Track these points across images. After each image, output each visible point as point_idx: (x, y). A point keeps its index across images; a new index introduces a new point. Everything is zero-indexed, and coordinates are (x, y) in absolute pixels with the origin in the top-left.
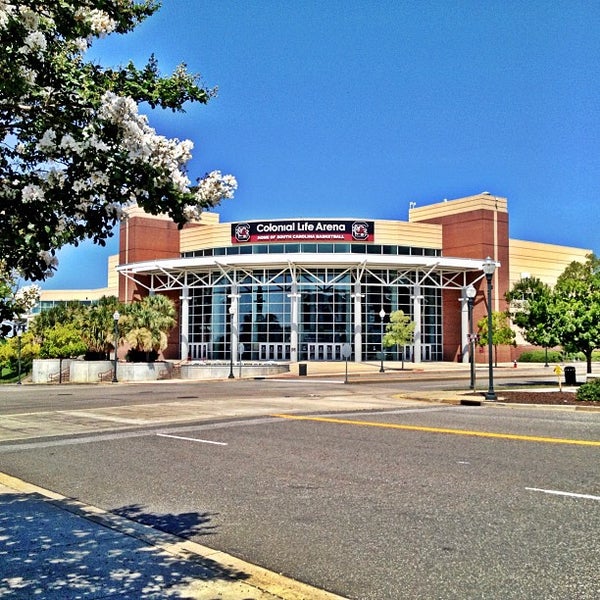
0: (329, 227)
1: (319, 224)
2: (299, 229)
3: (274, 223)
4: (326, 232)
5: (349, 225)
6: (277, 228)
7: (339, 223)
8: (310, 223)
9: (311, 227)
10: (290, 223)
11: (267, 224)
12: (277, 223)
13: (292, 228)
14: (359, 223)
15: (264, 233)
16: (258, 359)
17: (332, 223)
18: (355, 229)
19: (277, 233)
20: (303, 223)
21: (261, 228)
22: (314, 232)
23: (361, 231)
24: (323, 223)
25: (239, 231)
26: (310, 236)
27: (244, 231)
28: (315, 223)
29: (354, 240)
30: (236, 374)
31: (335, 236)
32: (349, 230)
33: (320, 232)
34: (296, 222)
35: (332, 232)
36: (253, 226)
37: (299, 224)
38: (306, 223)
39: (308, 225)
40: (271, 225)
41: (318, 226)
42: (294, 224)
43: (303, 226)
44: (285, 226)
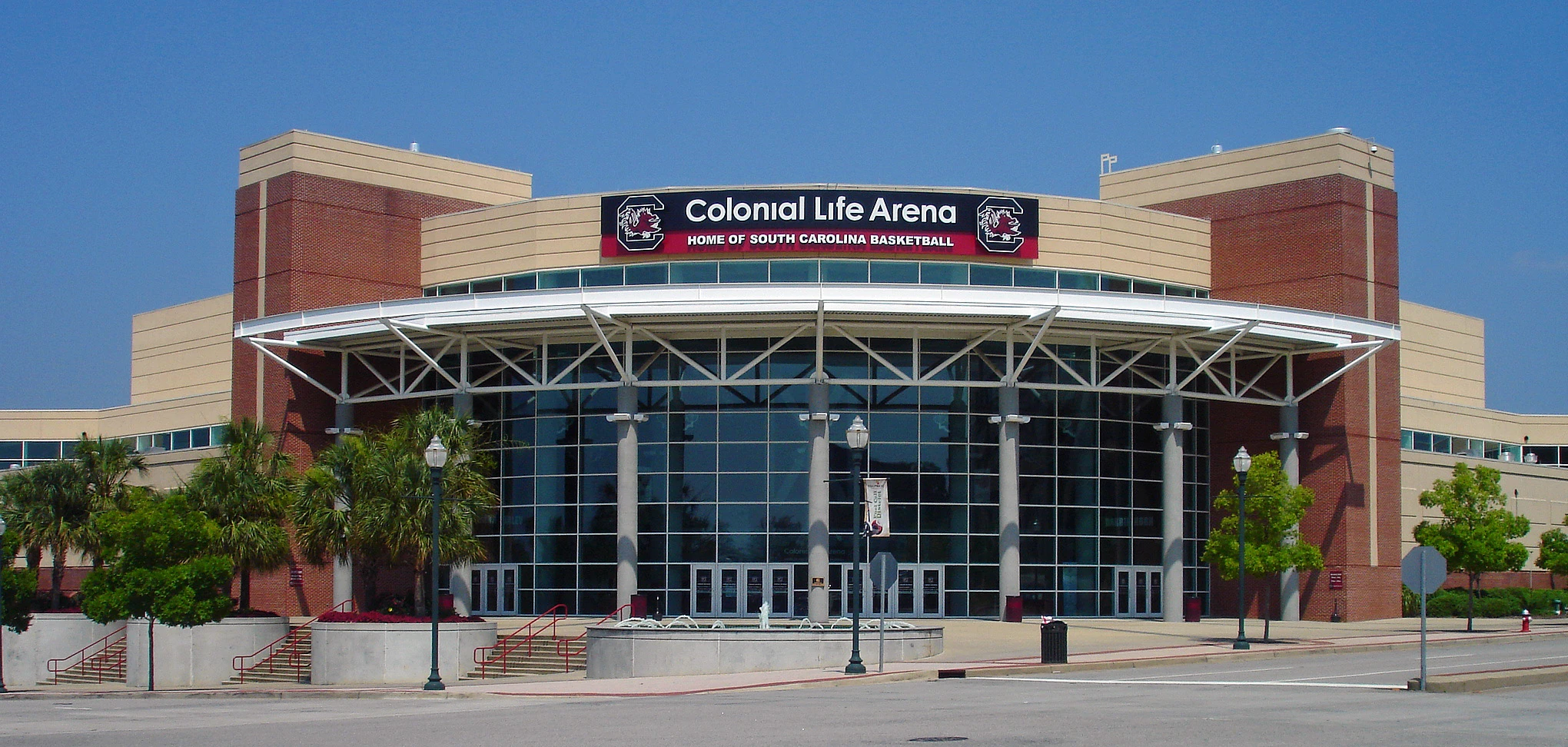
0: (910, 213)
1: (880, 202)
2: (819, 217)
3: (739, 196)
4: (901, 227)
5: (968, 205)
6: (754, 211)
7: (938, 200)
8: (851, 196)
9: (854, 211)
10: (792, 196)
11: (719, 197)
12: (751, 197)
13: (796, 211)
14: (997, 203)
15: (708, 227)
16: (686, 610)
17: (920, 199)
18: (988, 219)
19: (751, 227)
20: (829, 196)
21: (698, 211)
22: (865, 226)
23: (1004, 226)
24: (891, 198)
25: (627, 218)
26: (852, 239)
27: (644, 218)
28: (867, 199)
29: (981, 251)
30: (868, 656)
31: (926, 241)
32: (967, 222)
33: (881, 226)
34: (810, 196)
35: (919, 228)
36: (673, 204)
37: (818, 200)
38: (841, 199)
39: (847, 202)
40: (729, 200)
41: (877, 207)
42: (802, 199)
43: (831, 205)
44: (774, 205)
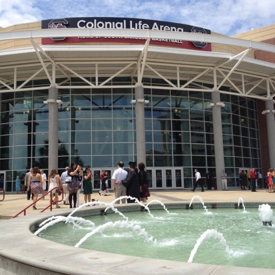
2: (131, 28)
5: (187, 29)
6: (105, 25)
7: (177, 25)
8: (144, 21)
9: (145, 27)
14: (198, 29)
20: (135, 21)
21: (83, 24)
24: (159, 23)
27: (60, 27)
28: (150, 23)
34: (128, 20)
37: (131, 22)
38: (140, 22)
39: (142, 23)
40: (95, 21)
41: (154, 26)
42: (125, 21)
43: (136, 24)
44: (114, 23)
